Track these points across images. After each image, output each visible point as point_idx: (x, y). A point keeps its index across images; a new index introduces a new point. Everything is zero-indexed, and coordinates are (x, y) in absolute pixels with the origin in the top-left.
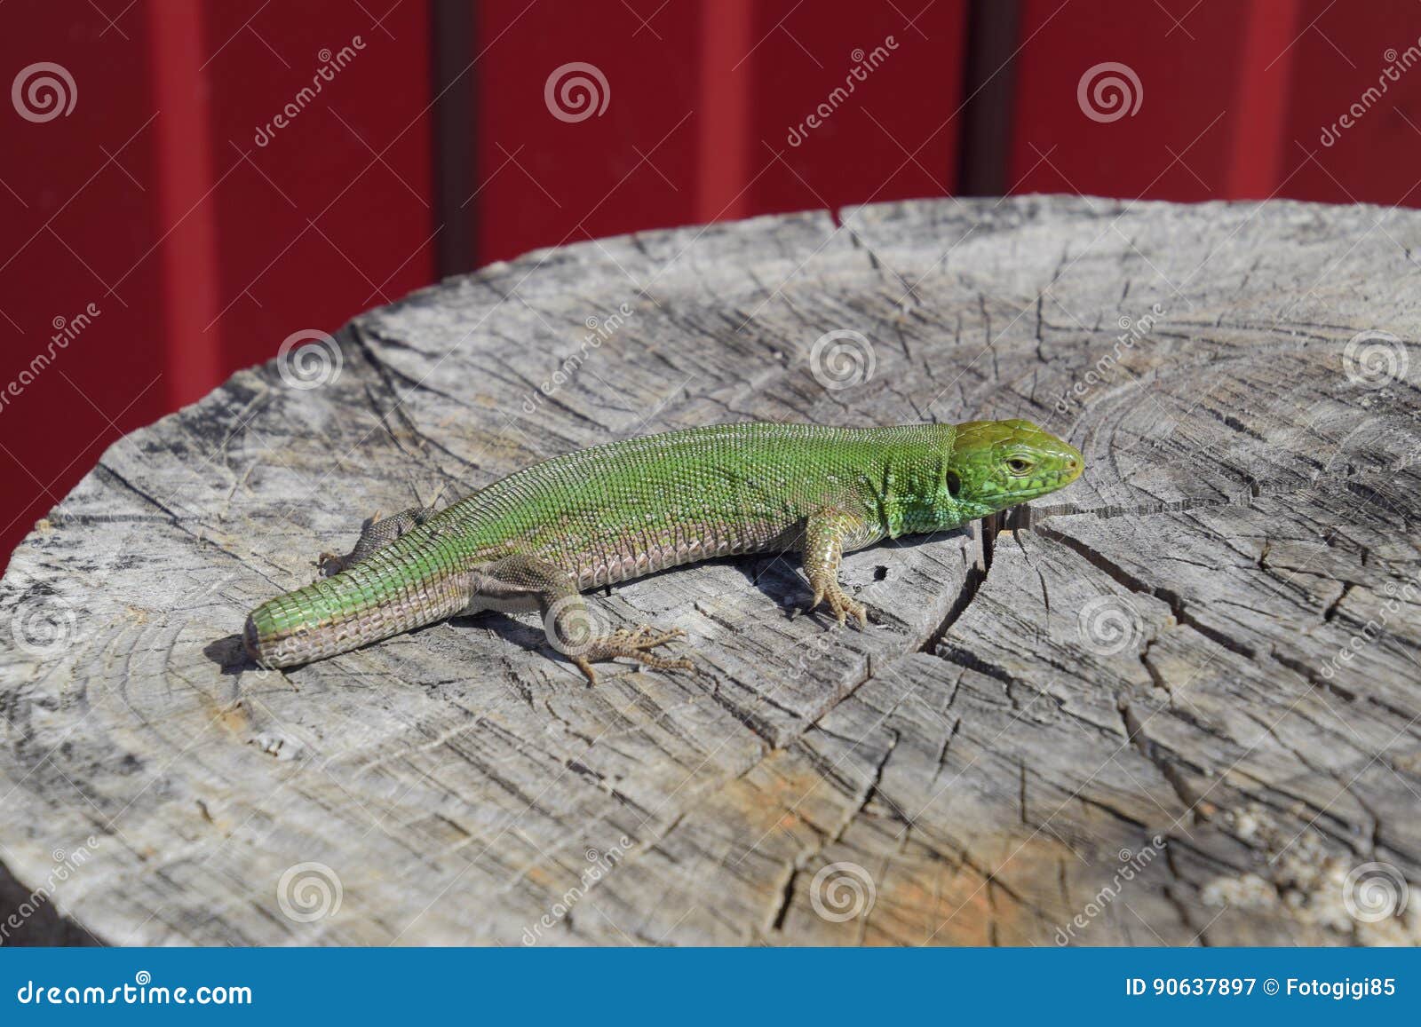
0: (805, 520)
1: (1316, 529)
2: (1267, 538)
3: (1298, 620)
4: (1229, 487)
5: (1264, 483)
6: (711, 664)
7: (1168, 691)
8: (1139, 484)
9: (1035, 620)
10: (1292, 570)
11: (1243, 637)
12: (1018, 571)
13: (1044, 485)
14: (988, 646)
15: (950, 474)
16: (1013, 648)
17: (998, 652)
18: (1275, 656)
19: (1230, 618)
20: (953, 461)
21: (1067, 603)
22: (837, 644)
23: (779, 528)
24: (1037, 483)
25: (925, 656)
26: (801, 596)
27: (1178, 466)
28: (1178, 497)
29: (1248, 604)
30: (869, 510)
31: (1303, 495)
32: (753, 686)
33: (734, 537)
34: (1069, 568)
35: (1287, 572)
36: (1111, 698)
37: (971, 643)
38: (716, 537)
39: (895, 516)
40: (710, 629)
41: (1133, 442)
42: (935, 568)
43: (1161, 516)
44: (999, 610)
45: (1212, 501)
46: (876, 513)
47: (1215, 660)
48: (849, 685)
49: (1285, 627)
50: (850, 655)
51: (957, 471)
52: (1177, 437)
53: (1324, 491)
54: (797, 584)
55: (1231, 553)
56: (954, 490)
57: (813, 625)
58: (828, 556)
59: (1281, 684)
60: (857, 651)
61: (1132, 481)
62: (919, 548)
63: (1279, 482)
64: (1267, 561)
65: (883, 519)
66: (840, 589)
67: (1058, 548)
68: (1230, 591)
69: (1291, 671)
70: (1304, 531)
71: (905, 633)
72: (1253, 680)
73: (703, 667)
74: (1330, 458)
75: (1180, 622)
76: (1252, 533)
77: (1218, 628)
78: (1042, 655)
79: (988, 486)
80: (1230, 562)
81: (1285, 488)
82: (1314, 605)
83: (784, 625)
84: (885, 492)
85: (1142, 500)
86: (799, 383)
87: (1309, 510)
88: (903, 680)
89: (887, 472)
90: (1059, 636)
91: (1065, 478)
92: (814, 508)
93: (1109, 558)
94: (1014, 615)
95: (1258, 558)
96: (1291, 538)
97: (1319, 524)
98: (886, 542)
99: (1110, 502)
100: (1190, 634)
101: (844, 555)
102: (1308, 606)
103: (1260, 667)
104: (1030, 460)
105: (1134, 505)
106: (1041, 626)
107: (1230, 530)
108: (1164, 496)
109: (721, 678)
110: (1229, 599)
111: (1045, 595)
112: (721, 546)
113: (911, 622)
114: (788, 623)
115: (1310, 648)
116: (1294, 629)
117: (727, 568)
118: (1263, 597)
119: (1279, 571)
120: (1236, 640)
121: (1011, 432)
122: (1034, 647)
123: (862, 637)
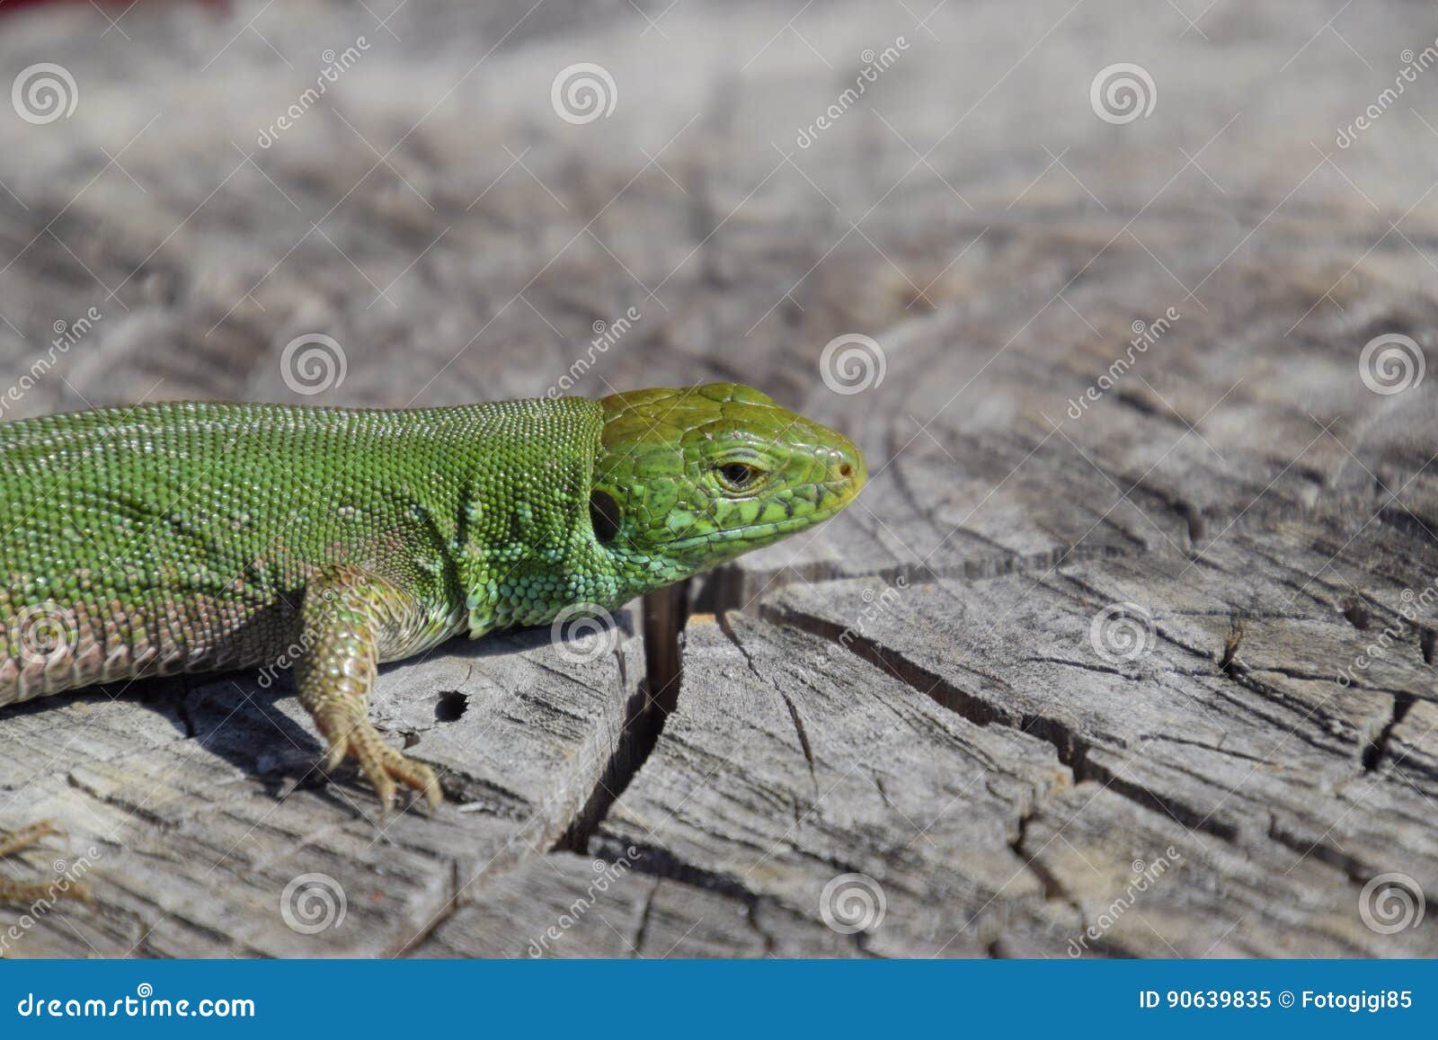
0: (298, 596)
1: (1328, 597)
2: (1233, 616)
3: (1314, 767)
4: (1142, 522)
5: (1211, 513)
6: (123, 890)
7: (1075, 906)
8: (961, 518)
9: (787, 782)
10: (1290, 673)
11: (1213, 804)
12: (738, 691)
13: (790, 513)
14: (699, 837)
15: (598, 497)
16: (751, 838)
17: (718, 846)
18: (1277, 836)
19: (1181, 769)
20: (602, 466)
21: (847, 748)
22: (385, 842)
23: (236, 616)
24: (776, 511)
25: (568, 860)
26: (293, 755)
27: (1032, 485)
28: (1043, 544)
29: (1212, 741)
30: (426, 576)
31: (1291, 535)
32: (221, 925)
33: (140, 634)
34: (841, 683)
35: (1285, 680)
36: (962, 924)
37: (661, 831)
38: (103, 637)
39: (481, 589)
40: (112, 824)
41: (935, 443)
42: (565, 691)
43: (1013, 579)
44: (709, 765)
45: (1111, 550)
46: (439, 580)
47: (1156, 844)
48: (421, 921)
49: (1291, 782)
50: (417, 861)
51: (613, 490)
52: (1023, 430)
53: (1332, 524)
54: (285, 731)
55: (1164, 647)
56: (605, 533)
57: (326, 810)
58: (347, 668)
59: (1297, 887)
60: (429, 853)
61: (944, 516)
62: (528, 654)
63: (1238, 510)
64: (1237, 658)
65: (456, 595)
66: (376, 734)
67: (812, 646)
68: (1173, 718)
69: (1314, 864)
70: (1304, 601)
71: (520, 817)
72: (1240, 880)
73: (110, 896)
74: (1338, 464)
75: (1079, 778)
76: (1202, 606)
77: (1159, 786)
78: (811, 848)
79: (677, 520)
80: (1163, 664)
81: (1254, 522)
82: (1341, 738)
83: (265, 811)
84: (462, 539)
85: (969, 551)
86: (210, 337)
87: (1309, 560)
88: (534, 905)
89: (465, 496)
90: (842, 812)
91: (830, 499)
92: (312, 572)
93: (919, 663)
94: (742, 774)
95: (1219, 654)
96: (1279, 616)
97: (1332, 588)
98: (459, 644)
99: (904, 557)
100: (1105, 800)
101: (384, 668)
102: (1330, 742)
103: (1249, 858)
104: (760, 462)
105: (955, 561)
106: (802, 793)
107: (1157, 602)
108: (1014, 541)
109: (149, 914)
110: (1174, 733)
111: (802, 736)
112: (113, 655)
113: (532, 796)
114: (275, 805)
115: (1344, 821)
116: (1308, 786)
117: (124, 705)
118: (1240, 727)
119: (1265, 677)
120: (1195, 808)
121: (716, 407)
122: (792, 834)
123: (433, 828)
